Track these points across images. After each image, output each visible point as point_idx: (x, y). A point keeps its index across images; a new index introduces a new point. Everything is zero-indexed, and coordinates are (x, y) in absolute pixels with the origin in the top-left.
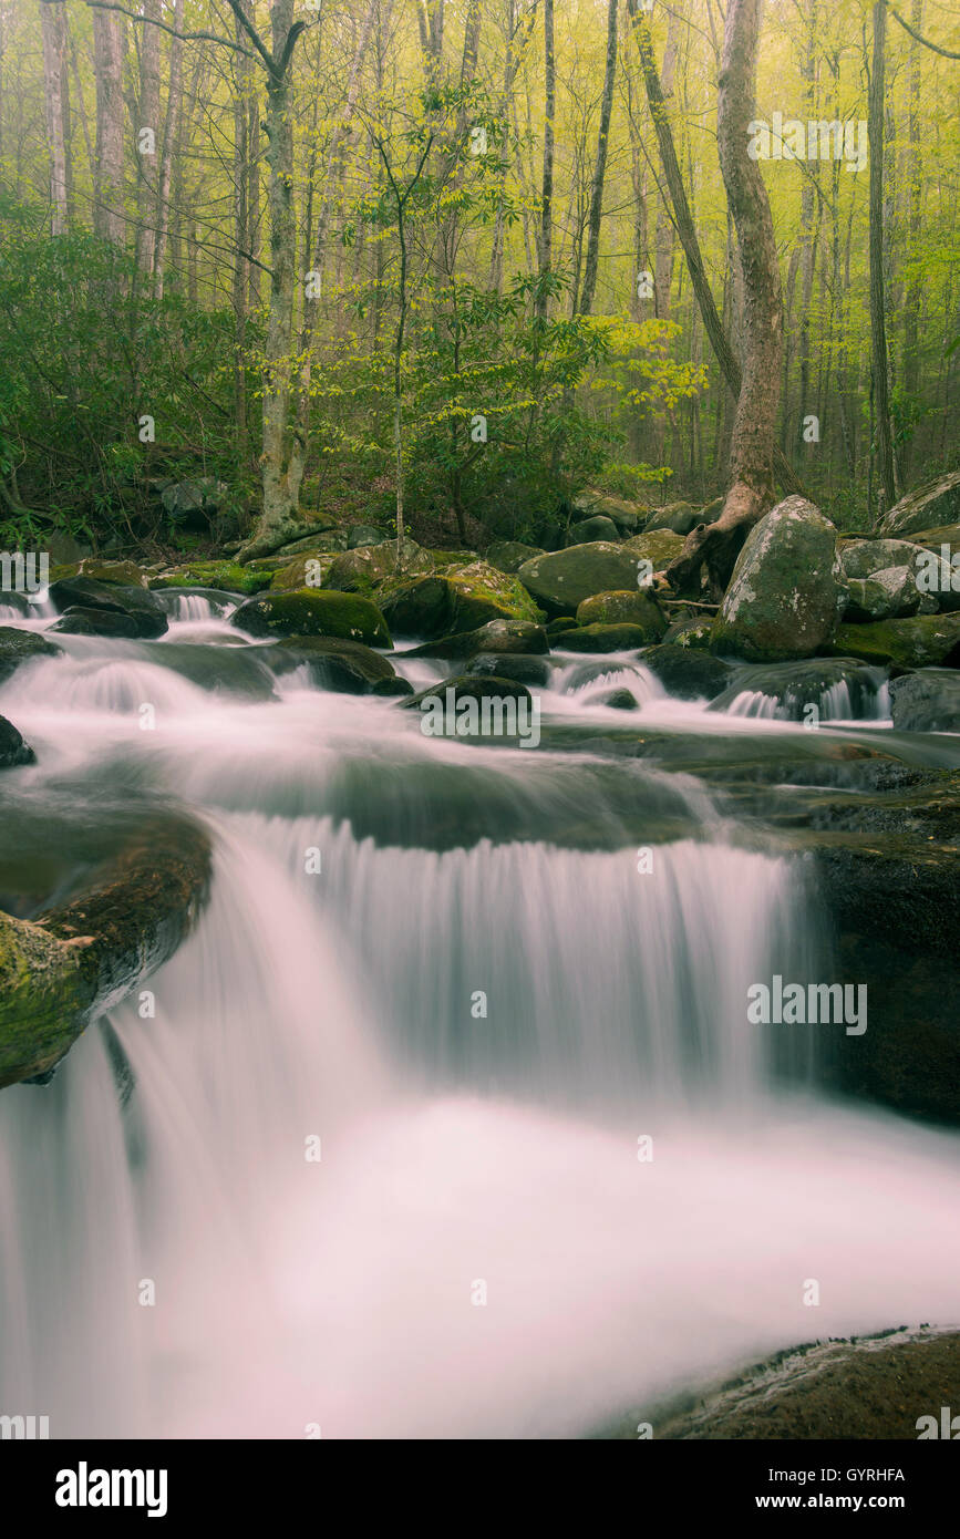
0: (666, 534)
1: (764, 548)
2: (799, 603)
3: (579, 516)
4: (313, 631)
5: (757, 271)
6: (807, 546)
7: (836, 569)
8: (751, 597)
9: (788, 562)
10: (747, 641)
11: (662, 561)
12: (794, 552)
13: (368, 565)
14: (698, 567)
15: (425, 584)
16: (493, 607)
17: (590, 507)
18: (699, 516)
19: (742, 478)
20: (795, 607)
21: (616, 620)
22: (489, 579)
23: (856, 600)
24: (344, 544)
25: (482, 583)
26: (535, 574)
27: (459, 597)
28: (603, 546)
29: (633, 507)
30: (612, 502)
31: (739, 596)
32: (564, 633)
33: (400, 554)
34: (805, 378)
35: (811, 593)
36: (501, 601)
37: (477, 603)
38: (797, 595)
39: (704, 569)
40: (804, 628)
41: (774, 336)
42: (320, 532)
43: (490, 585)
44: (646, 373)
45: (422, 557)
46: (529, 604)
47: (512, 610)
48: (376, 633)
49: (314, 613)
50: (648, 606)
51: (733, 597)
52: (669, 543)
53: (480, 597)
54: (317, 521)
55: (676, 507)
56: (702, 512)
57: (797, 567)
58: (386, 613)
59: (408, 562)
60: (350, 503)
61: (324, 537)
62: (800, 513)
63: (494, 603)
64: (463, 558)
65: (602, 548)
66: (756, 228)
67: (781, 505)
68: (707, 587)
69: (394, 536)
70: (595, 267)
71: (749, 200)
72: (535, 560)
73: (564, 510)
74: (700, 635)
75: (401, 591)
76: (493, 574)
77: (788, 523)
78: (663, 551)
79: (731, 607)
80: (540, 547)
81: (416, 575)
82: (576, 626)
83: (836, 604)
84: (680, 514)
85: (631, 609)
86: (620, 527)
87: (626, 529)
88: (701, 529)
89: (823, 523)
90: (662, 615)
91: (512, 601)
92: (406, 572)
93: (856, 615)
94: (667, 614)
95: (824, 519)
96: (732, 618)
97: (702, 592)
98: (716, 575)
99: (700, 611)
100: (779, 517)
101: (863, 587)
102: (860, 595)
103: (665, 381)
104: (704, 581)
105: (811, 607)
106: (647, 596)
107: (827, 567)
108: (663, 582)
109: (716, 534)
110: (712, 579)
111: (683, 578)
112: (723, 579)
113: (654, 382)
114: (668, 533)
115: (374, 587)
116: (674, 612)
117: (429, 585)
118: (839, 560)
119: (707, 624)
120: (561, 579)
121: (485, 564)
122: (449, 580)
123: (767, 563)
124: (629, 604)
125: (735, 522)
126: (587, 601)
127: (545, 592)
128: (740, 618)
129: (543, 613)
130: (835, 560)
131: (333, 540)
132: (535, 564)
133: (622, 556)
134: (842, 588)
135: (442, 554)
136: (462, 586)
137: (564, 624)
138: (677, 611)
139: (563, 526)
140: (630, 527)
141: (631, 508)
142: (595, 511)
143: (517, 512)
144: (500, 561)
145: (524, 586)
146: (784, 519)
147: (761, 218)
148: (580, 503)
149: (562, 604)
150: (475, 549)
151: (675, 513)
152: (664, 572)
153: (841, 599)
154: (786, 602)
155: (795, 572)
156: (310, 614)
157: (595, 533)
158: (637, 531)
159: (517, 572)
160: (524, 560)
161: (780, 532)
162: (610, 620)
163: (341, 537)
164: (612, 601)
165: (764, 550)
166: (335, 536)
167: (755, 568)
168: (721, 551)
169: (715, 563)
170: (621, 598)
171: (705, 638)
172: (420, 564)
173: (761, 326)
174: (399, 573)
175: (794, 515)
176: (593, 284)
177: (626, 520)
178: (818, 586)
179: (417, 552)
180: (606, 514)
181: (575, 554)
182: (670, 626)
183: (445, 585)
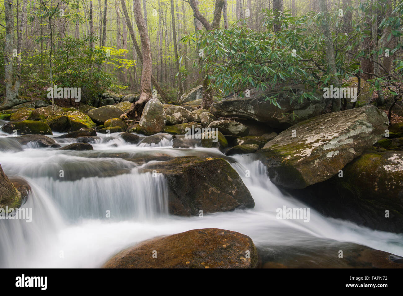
0: (127, 102)
1: (148, 109)
2: (156, 122)
3: (104, 98)
4: (28, 132)
5: (144, 43)
6: (157, 109)
7: (163, 114)
8: (145, 121)
9: (153, 113)
10: (145, 131)
11: (126, 110)
12: (154, 110)
13: (44, 112)
14: (134, 112)
15: (61, 118)
16: (81, 123)
17: (107, 95)
18: (135, 98)
19: (144, 91)
20: (155, 123)
21: (115, 126)
22: (80, 116)
23: (169, 120)
24: (34, 106)
25: (78, 117)
26: (93, 114)
27: (72, 121)
28: (111, 106)
29: (118, 95)
30: (113, 94)
31: (143, 120)
32: (101, 129)
33: (53, 109)
34: (162, 62)
35: (158, 119)
36: (84, 122)
37: (77, 123)
38: (155, 120)
39: (136, 112)
40: (157, 127)
41: (149, 58)
42: (26, 102)
43: (80, 117)
44: (121, 62)
45: (60, 110)
46: (91, 122)
47: (87, 124)
48: (48, 132)
49: (28, 127)
50: (122, 122)
51: (141, 121)
52: (128, 105)
53: (77, 121)
54: (25, 99)
55: (130, 96)
56: (136, 97)
57: (155, 114)
58: (50, 126)
59: (56, 111)
60: (35, 93)
61: (28, 104)
62: (155, 101)
63: (81, 122)
64: (72, 109)
65: (110, 107)
66: (144, 33)
67: (151, 99)
68: (137, 117)
69: (51, 104)
70: (105, 34)
71: (142, 27)
72: (92, 110)
73: (100, 96)
74: (135, 129)
75: (54, 120)
76: (81, 114)
77: (153, 104)
78: (127, 107)
79: (141, 123)
80: (93, 106)
81: (58, 115)
82: (104, 128)
83: (164, 122)
84: (131, 97)
85: (118, 123)
86: (115, 100)
87: (117, 101)
88: (135, 103)
89: (160, 104)
90: (126, 124)
91: (86, 122)
92: (55, 114)
93: (169, 124)
94: (127, 124)
95: (161, 103)
96: (141, 126)
97: (136, 118)
98: (139, 114)
99: (136, 123)
100: (151, 102)
101: (170, 118)
102: (170, 119)
103: (125, 64)
104: (136, 115)
105: (158, 122)
106: (122, 120)
107: (161, 114)
108: (126, 116)
109: (138, 105)
110: (138, 115)
111: (131, 115)
112: (140, 115)
113: (122, 64)
114: (128, 102)
115: (46, 118)
116: (129, 123)
117: (63, 118)
118: (164, 112)
119: (137, 126)
120: (100, 115)
121: (78, 111)
122: (69, 117)
123: (148, 113)
124: (118, 122)
125: (143, 101)
126: (107, 121)
127: (95, 118)
128: (143, 126)
129: (95, 124)
130: (163, 112)
131: (31, 104)
132: (92, 111)
133: (116, 109)
134: (165, 118)
135: (66, 109)
136: (72, 118)
137: (101, 127)
138: (130, 123)
139: (100, 100)
140: (118, 101)
141: (118, 96)
142: (108, 96)
143: (86, 96)
144: (82, 110)
145: (89, 117)
146: (152, 103)
147: (145, 31)
148: (104, 94)
149: (100, 121)
150: (75, 107)
151: (129, 97)
152: (126, 114)
153: (165, 121)
154: (153, 122)
155: (155, 115)
156: (27, 127)
157: (108, 103)
158: (120, 101)
159: (87, 113)
160: (89, 110)
161: (151, 106)
162: (113, 126)
163: (33, 104)
164: (113, 121)
165: (148, 110)
166: (31, 103)
167: (146, 114)
168: (139, 108)
169: (139, 111)
170: (115, 120)
171: (136, 130)
172: (59, 112)
173: (146, 56)
174: (53, 115)
175: (154, 102)
176: (105, 38)
177: (117, 99)
178: (160, 118)
179: (58, 109)
180: (112, 97)
181: (103, 108)
182: (128, 127)
183: (67, 118)
